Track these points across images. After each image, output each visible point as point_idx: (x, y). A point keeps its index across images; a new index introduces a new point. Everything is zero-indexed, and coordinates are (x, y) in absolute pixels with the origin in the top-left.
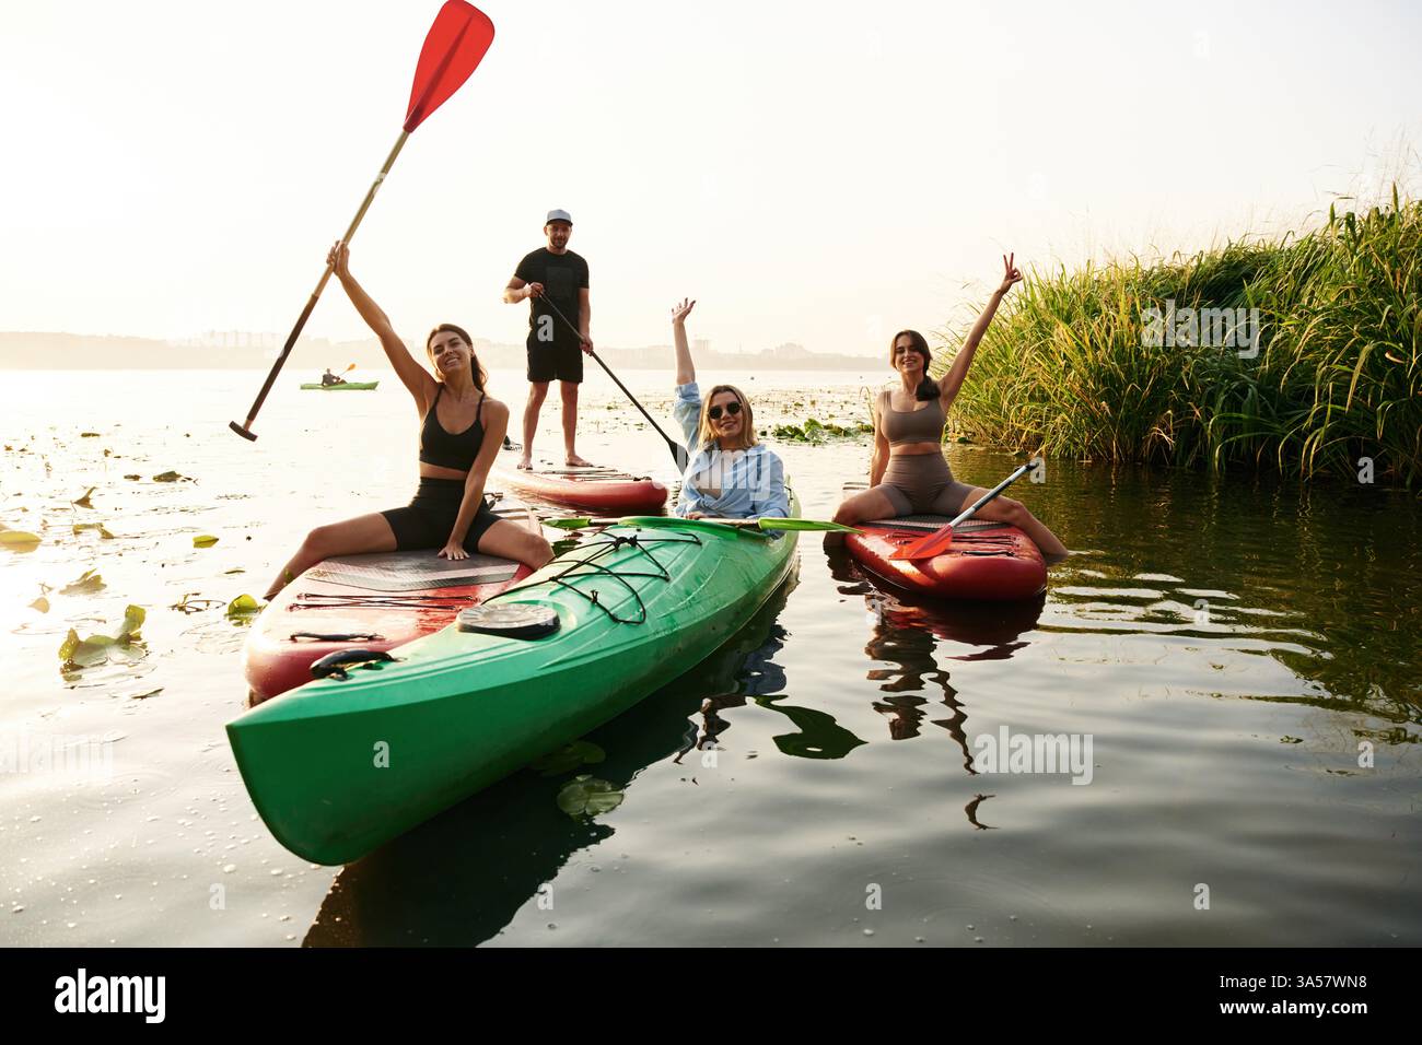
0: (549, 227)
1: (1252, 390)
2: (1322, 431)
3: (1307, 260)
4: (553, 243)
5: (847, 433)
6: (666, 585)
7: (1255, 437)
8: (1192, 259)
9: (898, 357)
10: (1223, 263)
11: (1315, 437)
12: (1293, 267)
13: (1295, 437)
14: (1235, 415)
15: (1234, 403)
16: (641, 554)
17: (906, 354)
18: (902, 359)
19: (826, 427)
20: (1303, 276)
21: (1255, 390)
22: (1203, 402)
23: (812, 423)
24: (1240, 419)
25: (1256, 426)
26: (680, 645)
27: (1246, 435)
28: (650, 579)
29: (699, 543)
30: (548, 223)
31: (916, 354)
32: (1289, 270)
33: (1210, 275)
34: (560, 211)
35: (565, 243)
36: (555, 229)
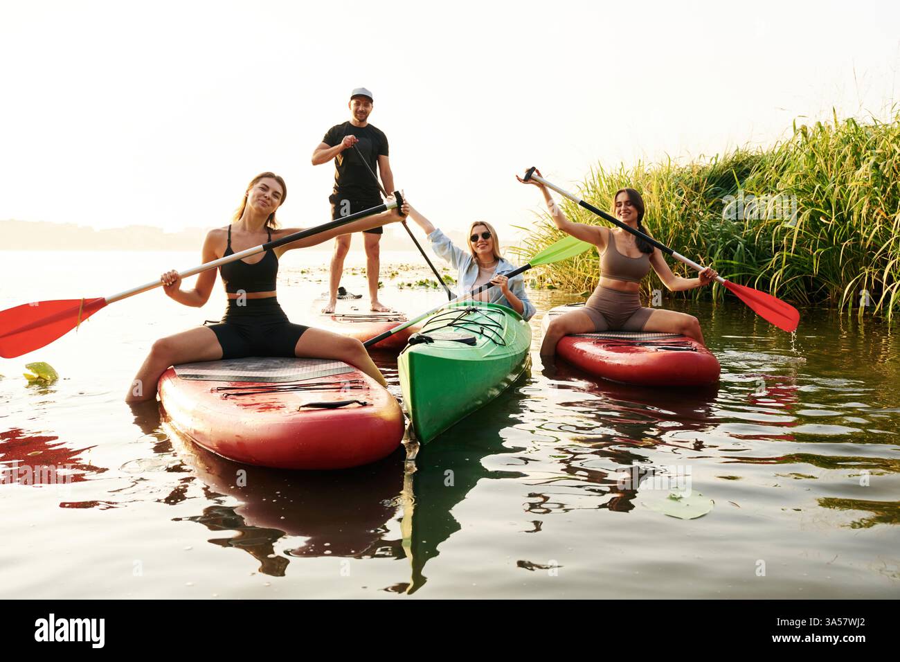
0: (354, 102)
1: (741, 245)
2: (781, 271)
3: (784, 159)
4: (356, 116)
6: (504, 332)
7: (743, 275)
8: (711, 160)
9: (617, 209)
10: (732, 162)
11: (777, 276)
12: (775, 164)
13: (766, 276)
14: (728, 261)
15: (728, 252)
17: (622, 208)
18: (620, 211)
20: (781, 170)
21: (742, 245)
22: (708, 253)
24: (733, 264)
25: (741, 269)
27: (735, 275)
29: (503, 314)
30: (353, 98)
31: (630, 208)
32: (773, 166)
33: (722, 171)
34: (363, 89)
35: (367, 117)
36: (358, 104)
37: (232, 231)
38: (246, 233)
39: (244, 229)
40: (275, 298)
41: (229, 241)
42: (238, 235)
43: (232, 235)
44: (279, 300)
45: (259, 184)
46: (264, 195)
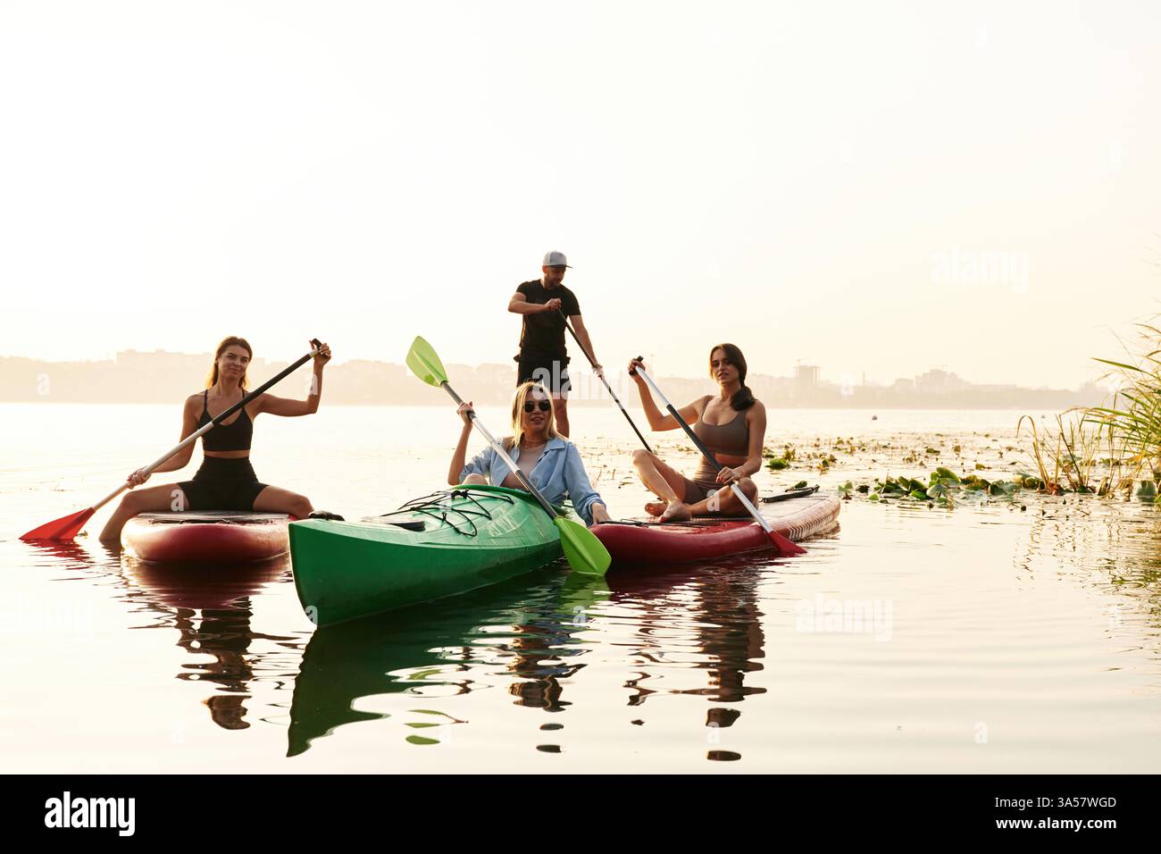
5: (996, 489)
6: (489, 522)
16: (470, 502)
17: (720, 367)
19: (965, 482)
23: (944, 474)
26: (498, 560)
28: (478, 516)
29: (512, 502)
31: (730, 367)
37: (208, 395)
38: (221, 397)
39: (219, 393)
40: (248, 457)
41: (206, 405)
42: (214, 399)
43: (209, 399)
44: (252, 460)
45: (226, 354)
46: (233, 364)
